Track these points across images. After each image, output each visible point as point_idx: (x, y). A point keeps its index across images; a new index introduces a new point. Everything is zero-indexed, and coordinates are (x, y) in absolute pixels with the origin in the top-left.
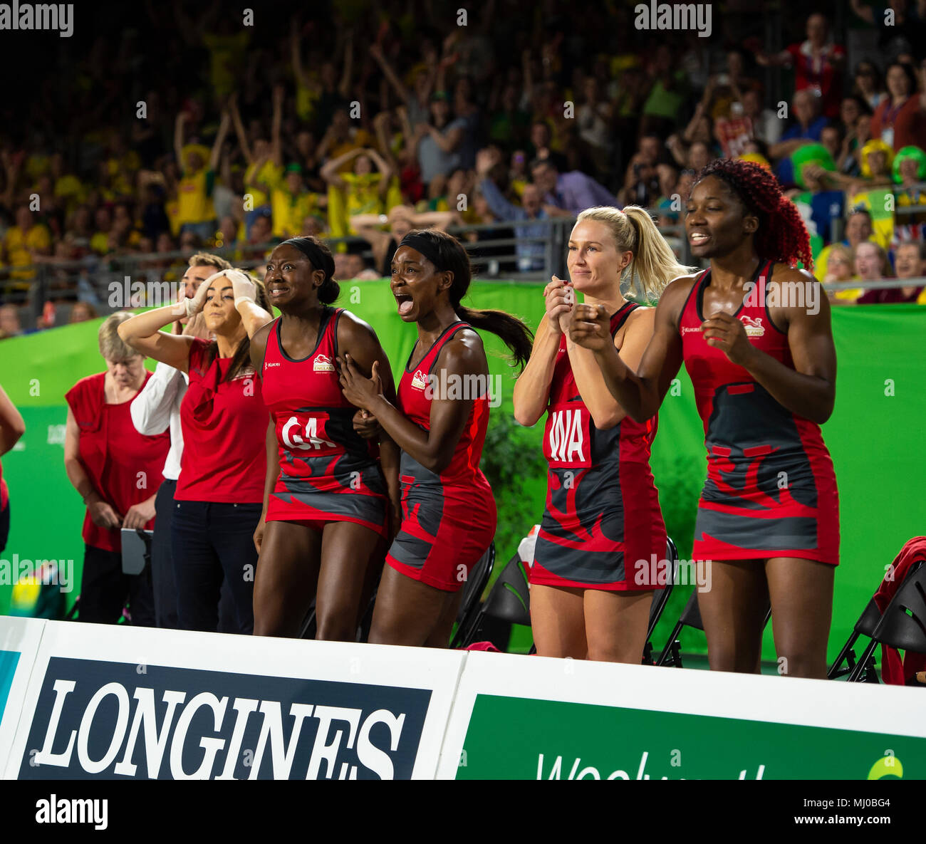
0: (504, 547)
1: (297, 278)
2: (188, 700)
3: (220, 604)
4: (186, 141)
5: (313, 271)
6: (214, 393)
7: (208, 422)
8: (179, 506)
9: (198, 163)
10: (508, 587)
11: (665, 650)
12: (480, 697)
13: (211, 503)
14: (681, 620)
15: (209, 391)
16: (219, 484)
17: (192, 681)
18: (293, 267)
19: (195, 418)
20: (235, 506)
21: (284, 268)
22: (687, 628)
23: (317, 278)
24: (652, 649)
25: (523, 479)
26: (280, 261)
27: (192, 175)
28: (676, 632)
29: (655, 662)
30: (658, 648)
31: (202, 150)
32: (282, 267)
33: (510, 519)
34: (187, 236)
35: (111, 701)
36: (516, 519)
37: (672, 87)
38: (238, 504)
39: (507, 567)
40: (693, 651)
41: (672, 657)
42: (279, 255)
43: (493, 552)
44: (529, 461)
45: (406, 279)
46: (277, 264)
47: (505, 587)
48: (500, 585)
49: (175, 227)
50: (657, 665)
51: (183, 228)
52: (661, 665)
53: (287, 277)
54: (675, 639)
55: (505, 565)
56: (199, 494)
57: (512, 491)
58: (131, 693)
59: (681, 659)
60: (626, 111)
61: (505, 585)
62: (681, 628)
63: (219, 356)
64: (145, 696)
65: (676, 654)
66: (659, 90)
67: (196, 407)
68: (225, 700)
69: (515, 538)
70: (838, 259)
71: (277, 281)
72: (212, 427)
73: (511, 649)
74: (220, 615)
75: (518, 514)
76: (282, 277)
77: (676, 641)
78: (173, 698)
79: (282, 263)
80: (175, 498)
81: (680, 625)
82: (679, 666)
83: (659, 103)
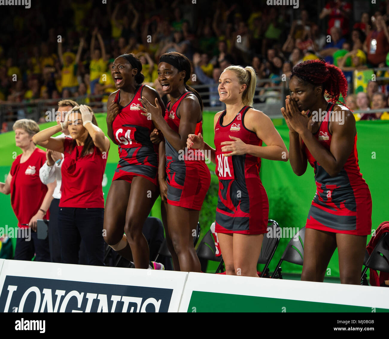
0: (204, 227)
1: (125, 72)
2: (66, 294)
3: (80, 252)
4: (64, 51)
5: (132, 69)
6: (75, 161)
7: (74, 173)
8: (61, 209)
9: (70, 61)
10: (206, 244)
11: (275, 271)
12: (194, 292)
13: (76, 208)
14: (282, 258)
15: (73, 160)
16: (79, 200)
17: (68, 286)
18: (124, 67)
19: (68, 172)
20: (87, 209)
21: (119, 68)
22: (284, 262)
23: (134, 72)
24: (269, 271)
25: (212, 197)
26: (118, 64)
27: (68, 66)
28: (280, 264)
29: (270, 277)
30: (272, 270)
31: (72, 55)
32: (119, 67)
33: (207, 214)
34: (66, 93)
35: (33, 295)
36: (209, 215)
37: (277, 26)
38: (88, 208)
39: (206, 235)
40: (287, 272)
41: (278, 275)
42: (118, 62)
43: (200, 229)
44: (215, 189)
45: (166, 77)
46: (117, 66)
47: (205, 244)
48: (202, 243)
49: (60, 89)
50: (271, 278)
51: (64, 89)
52: (274, 278)
53: (121, 71)
54: (279, 266)
55: (205, 235)
56: (71, 204)
57: (208, 202)
58: (41, 291)
59: (282, 275)
60: (256, 36)
61: (205, 243)
62: (282, 262)
63: (77, 145)
64: (48, 292)
65: (280, 273)
66: (271, 27)
67: (68, 167)
68: (83, 294)
69: (209, 223)
70: (350, 100)
71: (116, 73)
72: (76, 176)
73: (208, 271)
74: (79, 257)
75: (210, 213)
76: (119, 71)
77: (280, 267)
78: (60, 293)
79: (119, 65)
80: (59, 206)
81: (281, 260)
82: (281, 278)
83: (272, 33)
